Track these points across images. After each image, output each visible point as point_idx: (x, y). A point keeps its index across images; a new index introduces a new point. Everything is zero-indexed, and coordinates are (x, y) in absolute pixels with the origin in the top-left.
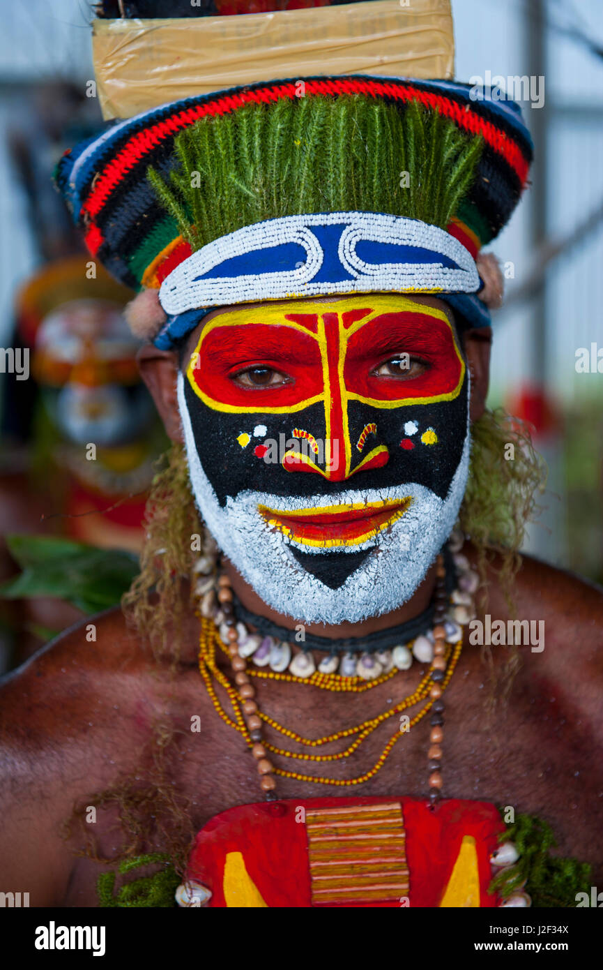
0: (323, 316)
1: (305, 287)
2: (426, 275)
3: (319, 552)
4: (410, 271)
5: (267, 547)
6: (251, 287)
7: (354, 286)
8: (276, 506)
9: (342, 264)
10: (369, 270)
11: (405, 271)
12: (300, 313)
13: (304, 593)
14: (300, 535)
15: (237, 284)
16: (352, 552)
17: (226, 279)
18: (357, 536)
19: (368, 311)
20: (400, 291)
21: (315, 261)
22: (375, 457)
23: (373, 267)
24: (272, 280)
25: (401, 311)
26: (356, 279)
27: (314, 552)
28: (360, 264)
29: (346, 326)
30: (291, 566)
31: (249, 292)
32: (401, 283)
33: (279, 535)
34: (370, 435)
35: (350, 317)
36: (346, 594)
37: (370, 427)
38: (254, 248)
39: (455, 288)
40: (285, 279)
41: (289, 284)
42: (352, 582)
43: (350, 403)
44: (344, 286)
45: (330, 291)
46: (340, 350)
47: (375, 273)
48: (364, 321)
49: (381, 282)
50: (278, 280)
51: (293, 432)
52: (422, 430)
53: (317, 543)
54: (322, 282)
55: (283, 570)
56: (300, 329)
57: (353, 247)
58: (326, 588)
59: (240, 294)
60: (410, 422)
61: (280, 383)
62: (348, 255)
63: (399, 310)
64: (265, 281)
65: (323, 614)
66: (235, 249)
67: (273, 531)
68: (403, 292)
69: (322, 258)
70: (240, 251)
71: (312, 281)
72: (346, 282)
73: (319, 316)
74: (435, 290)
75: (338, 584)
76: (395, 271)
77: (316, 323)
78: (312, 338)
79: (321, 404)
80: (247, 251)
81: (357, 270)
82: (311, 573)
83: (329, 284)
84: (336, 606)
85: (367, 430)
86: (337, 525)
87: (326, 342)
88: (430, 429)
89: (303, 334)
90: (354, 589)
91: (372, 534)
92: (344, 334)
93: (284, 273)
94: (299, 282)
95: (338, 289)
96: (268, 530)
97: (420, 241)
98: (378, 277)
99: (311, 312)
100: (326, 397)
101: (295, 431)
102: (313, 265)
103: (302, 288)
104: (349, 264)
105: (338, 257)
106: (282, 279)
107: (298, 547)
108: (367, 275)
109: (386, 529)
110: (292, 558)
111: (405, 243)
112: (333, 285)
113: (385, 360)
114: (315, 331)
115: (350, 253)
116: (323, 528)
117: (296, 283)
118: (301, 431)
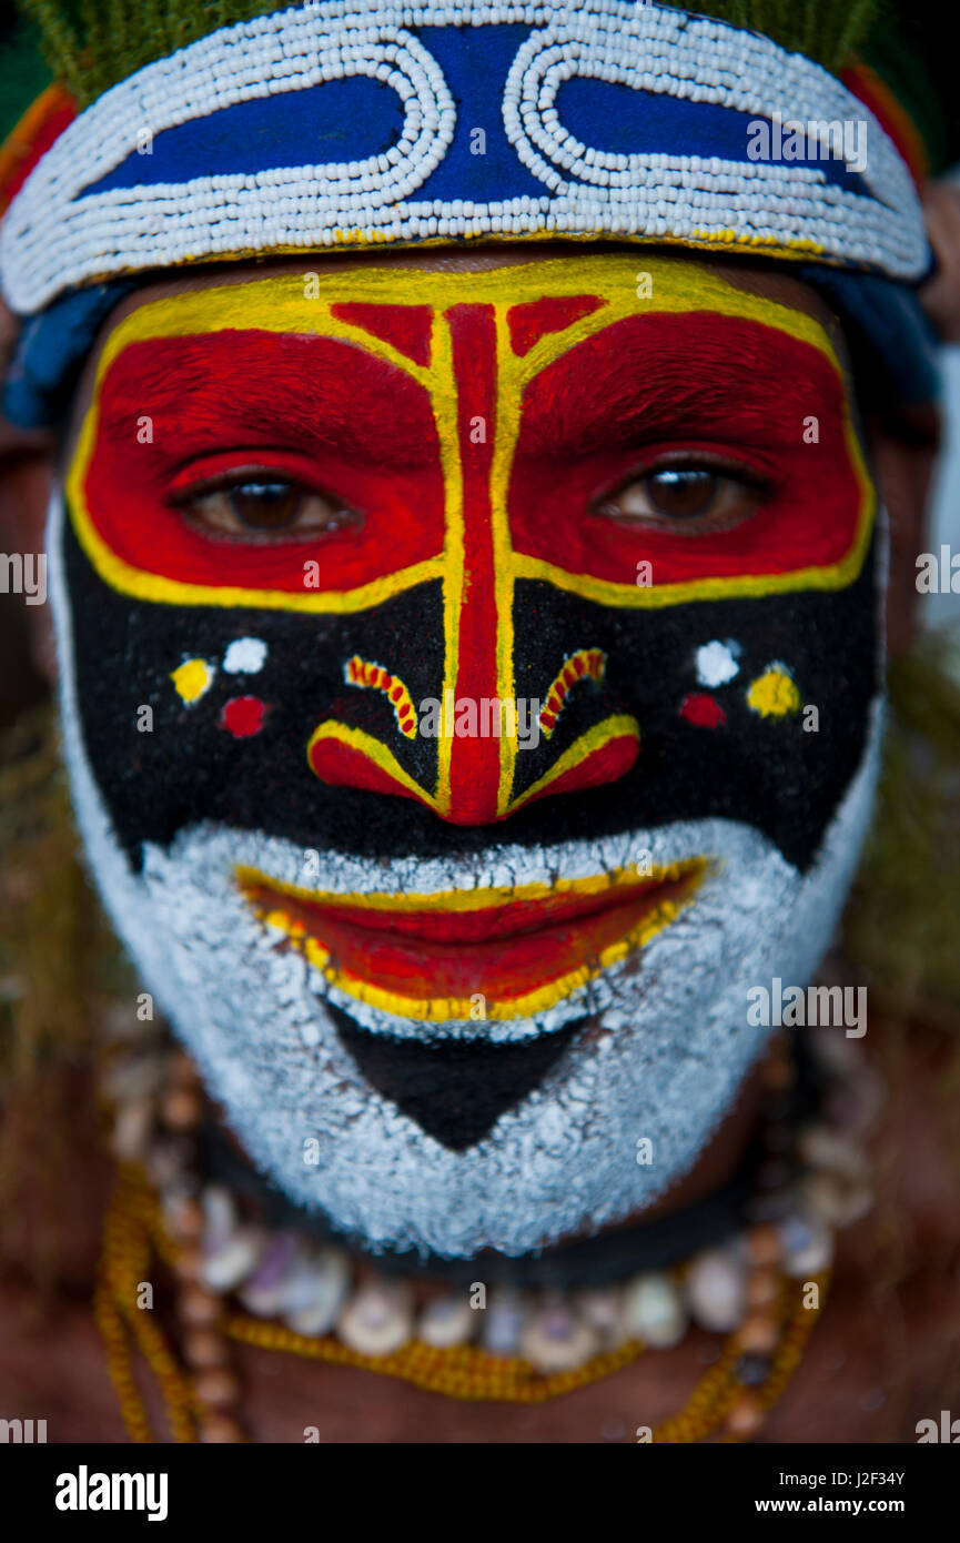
0: (451, 314)
1: (393, 213)
2: (773, 199)
3: (411, 1034)
4: (723, 182)
5: (263, 996)
6: (231, 210)
7: (546, 214)
8: (290, 875)
9: (512, 147)
10: (596, 169)
11: (708, 182)
12: (377, 300)
13: (363, 1156)
14: (356, 974)
15: (191, 203)
16: (515, 1037)
17: (161, 189)
18: (525, 990)
19: (590, 303)
20: (691, 243)
21: (427, 134)
22: (594, 754)
23: (611, 159)
24: (292, 190)
25: (691, 308)
26: (553, 195)
27: (398, 1032)
28: (569, 150)
29: (520, 348)
30: (329, 1067)
31: (225, 226)
32: (694, 219)
33: (294, 961)
34: (579, 687)
35: (533, 320)
36: (493, 1168)
37: (583, 662)
38: (246, 94)
39: (858, 252)
40: (333, 187)
41: (344, 202)
42: (514, 1133)
43: (523, 587)
44: (514, 216)
45: (471, 229)
46: (499, 424)
47: (614, 179)
48: (575, 334)
49: (631, 208)
50: (313, 188)
51: (347, 668)
52: (750, 669)
53: (408, 1005)
54: (448, 198)
55: (307, 1076)
56: (373, 349)
57: (548, 95)
58: (431, 1145)
59: (196, 232)
60: (715, 646)
61: (322, 527)
62: (531, 118)
63: (685, 306)
64: (273, 192)
65: (422, 1226)
66: (190, 96)
67: (281, 948)
68: (701, 245)
69: (452, 126)
70: (205, 104)
71: (416, 195)
72: (522, 203)
73: (438, 313)
74: (799, 250)
75: (470, 1135)
76: (676, 177)
77: (426, 334)
78: (412, 381)
79: (433, 588)
80: (223, 101)
81: (558, 168)
82: (387, 1096)
83: (468, 207)
84: (460, 1202)
85: (573, 670)
86: (468, 952)
87: (456, 396)
88: (778, 667)
89: (383, 367)
90: (518, 1154)
91: (576, 981)
92: (513, 371)
93: (332, 169)
94: (376, 199)
95: (496, 224)
96: (265, 943)
97: (759, 95)
98: (624, 194)
99: (413, 301)
100: (449, 568)
101: (354, 666)
102: (420, 146)
103: (385, 214)
104: (535, 147)
105: (502, 125)
106: (323, 186)
107: (351, 1011)
108: (588, 183)
109: (622, 961)
110: (332, 1041)
111: (712, 96)
112: (481, 209)
113: (638, 467)
114: (422, 358)
115: (540, 112)
116: (425, 958)
117: (366, 199)
118: (370, 667)
